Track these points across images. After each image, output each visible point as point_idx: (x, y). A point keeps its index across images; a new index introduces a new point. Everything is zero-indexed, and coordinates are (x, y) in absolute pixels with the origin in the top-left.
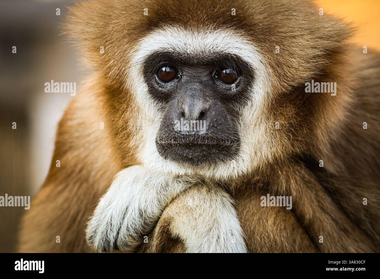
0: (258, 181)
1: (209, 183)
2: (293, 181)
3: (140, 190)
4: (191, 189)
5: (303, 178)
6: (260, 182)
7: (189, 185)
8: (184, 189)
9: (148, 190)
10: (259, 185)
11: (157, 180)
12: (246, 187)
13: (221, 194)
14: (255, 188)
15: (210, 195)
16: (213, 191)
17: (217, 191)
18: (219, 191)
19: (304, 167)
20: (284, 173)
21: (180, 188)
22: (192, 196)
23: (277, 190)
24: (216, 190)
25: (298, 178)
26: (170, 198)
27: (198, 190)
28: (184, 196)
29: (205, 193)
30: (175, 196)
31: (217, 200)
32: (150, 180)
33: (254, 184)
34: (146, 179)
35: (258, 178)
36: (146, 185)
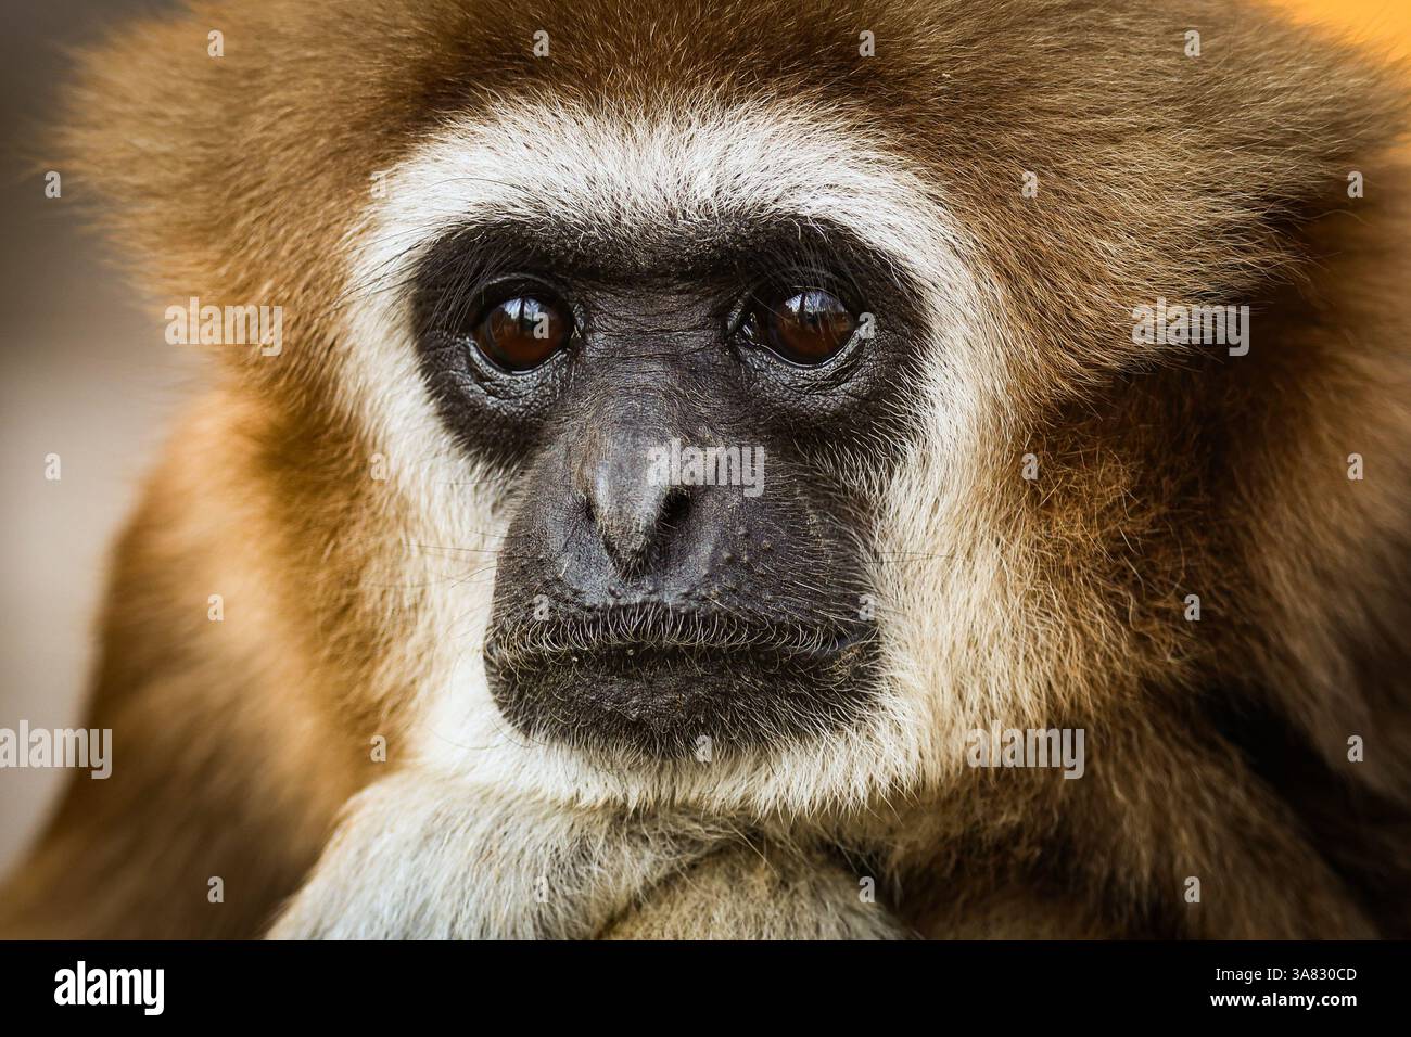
0: (1016, 834)
1: (781, 842)
2: (1190, 837)
3: (458, 878)
4: (697, 871)
5: (1238, 825)
6: (1025, 841)
7: (690, 856)
8: (664, 870)
9: (492, 876)
10: (1021, 852)
11: (536, 831)
12: (959, 863)
13: (838, 899)
14: (1001, 870)
15: (784, 901)
16: (802, 885)
17: (824, 884)
18: (830, 883)
19: (1242, 772)
20: (1144, 796)
21: (645, 866)
22: (702, 904)
23: (1112, 878)
24: (821, 880)
25: (1211, 824)
26: (598, 915)
27: (733, 878)
28: (663, 906)
29: (762, 891)
30: (620, 907)
31: (823, 927)
32: (502, 830)
33: (999, 847)
34: (483, 826)
35: (1016, 818)
36: (484, 853)
